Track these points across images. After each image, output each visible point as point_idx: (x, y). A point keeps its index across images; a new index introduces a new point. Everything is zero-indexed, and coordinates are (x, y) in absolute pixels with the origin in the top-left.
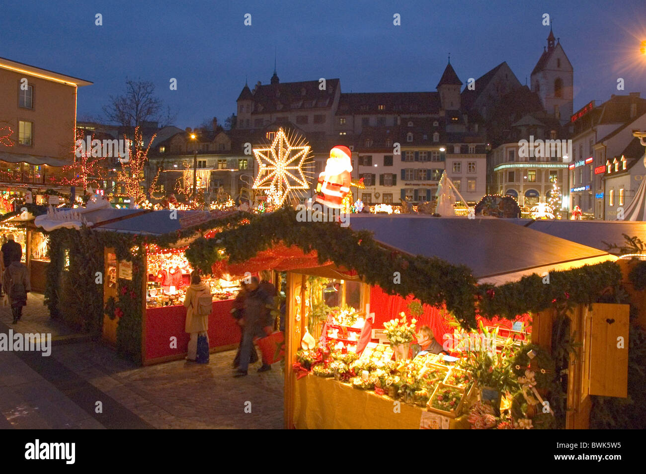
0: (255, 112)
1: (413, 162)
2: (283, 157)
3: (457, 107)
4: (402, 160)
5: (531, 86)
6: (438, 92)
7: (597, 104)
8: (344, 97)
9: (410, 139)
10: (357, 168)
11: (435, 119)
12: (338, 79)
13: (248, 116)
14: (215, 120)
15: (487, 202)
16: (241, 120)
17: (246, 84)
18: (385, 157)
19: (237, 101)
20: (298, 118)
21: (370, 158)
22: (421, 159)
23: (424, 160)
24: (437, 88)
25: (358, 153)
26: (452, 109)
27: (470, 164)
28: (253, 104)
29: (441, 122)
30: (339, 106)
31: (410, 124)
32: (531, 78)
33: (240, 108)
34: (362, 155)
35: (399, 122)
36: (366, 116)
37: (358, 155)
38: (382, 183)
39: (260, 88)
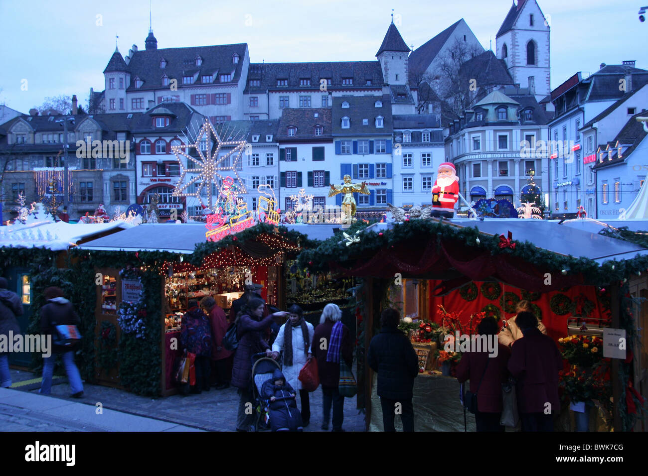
0: (131, 90)
1: (351, 155)
2: (212, 156)
3: (403, 81)
4: (336, 154)
5: (497, 50)
6: (379, 61)
7: (584, 76)
8: (254, 68)
9: (346, 125)
10: (277, 165)
11: (377, 99)
12: (245, 45)
13: (122, 94)
14: (75, 99)
15: (482, 206)
16: (111, 100)
17: (117, 49)
18: (314, 149)
19: (104, 72)
20: (193, 97)
21: (294, 151)
22: (361, 151)
23: (365, 152)
24: (377, 55)
25: (278, 144)
26: (397, 83)
27: (424, 155)
28: (128, 78)
29: (386, 100)
30: (248, 81)
31: (346, 106)
32: (496, 41)
33: (110, 82)
34: (283, 146)
35: (330, 103)
36: (285, 94)
37: (278, 147)
38: (311, 183)
39: (135, 54)
